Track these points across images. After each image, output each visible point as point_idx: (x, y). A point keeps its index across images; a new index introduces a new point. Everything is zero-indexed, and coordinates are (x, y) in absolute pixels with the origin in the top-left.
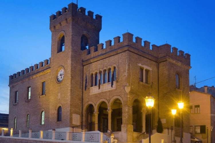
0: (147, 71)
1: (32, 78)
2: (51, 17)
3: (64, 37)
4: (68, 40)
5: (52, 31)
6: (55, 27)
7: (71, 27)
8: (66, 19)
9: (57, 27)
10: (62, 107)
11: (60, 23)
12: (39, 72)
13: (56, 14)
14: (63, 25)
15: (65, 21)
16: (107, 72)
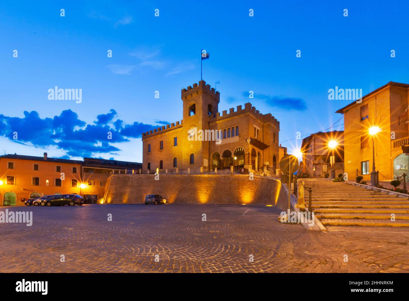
0: (258, 130)
1: (165, 135)
2: (182, 91)
3: (194, 105)
4: (199, 108)
5: (183, 100)
6: (186, 97)
7: (201, 97)
8: (197, 92)
9: (188, 98)
10: (194, 154)
11: (191, 95)
12: (170, 130)
13: (187, 89)
14: (193, 96)
15: (196, 93)
16: (231, 130)
